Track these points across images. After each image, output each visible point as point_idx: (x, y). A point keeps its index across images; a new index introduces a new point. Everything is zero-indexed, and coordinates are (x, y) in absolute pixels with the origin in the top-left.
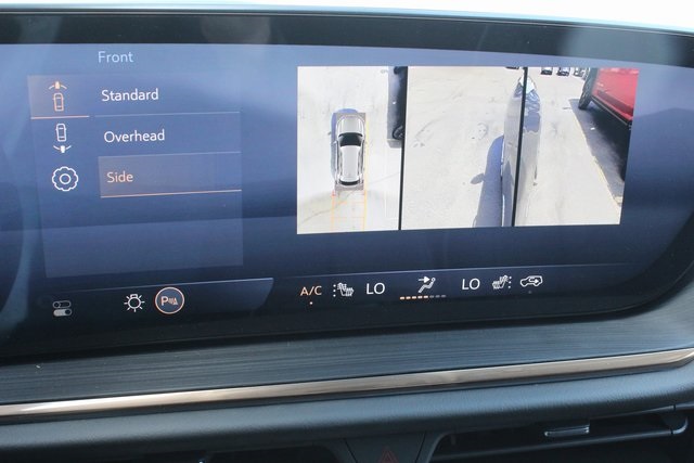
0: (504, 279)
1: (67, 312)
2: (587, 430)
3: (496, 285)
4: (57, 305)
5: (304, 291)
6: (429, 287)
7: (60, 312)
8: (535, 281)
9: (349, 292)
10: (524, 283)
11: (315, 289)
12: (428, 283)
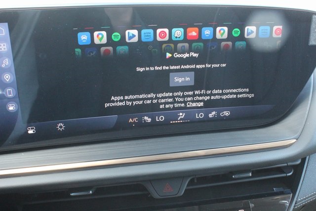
0: (214, 113)
1: (34, 131)
2: (250, 175)
3: (210, 116)
4: (29, 129)
5: (131, 120)
6: (182, 117)
7: (31, 132)
8: (227, 113)
9: (149, 120)
10: (222, 114)
11: (135, 119)
12: (182, 116)
